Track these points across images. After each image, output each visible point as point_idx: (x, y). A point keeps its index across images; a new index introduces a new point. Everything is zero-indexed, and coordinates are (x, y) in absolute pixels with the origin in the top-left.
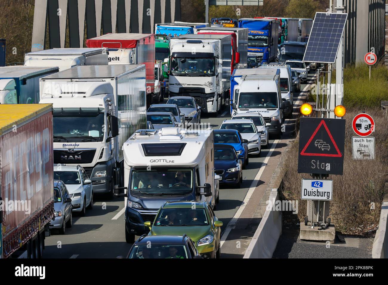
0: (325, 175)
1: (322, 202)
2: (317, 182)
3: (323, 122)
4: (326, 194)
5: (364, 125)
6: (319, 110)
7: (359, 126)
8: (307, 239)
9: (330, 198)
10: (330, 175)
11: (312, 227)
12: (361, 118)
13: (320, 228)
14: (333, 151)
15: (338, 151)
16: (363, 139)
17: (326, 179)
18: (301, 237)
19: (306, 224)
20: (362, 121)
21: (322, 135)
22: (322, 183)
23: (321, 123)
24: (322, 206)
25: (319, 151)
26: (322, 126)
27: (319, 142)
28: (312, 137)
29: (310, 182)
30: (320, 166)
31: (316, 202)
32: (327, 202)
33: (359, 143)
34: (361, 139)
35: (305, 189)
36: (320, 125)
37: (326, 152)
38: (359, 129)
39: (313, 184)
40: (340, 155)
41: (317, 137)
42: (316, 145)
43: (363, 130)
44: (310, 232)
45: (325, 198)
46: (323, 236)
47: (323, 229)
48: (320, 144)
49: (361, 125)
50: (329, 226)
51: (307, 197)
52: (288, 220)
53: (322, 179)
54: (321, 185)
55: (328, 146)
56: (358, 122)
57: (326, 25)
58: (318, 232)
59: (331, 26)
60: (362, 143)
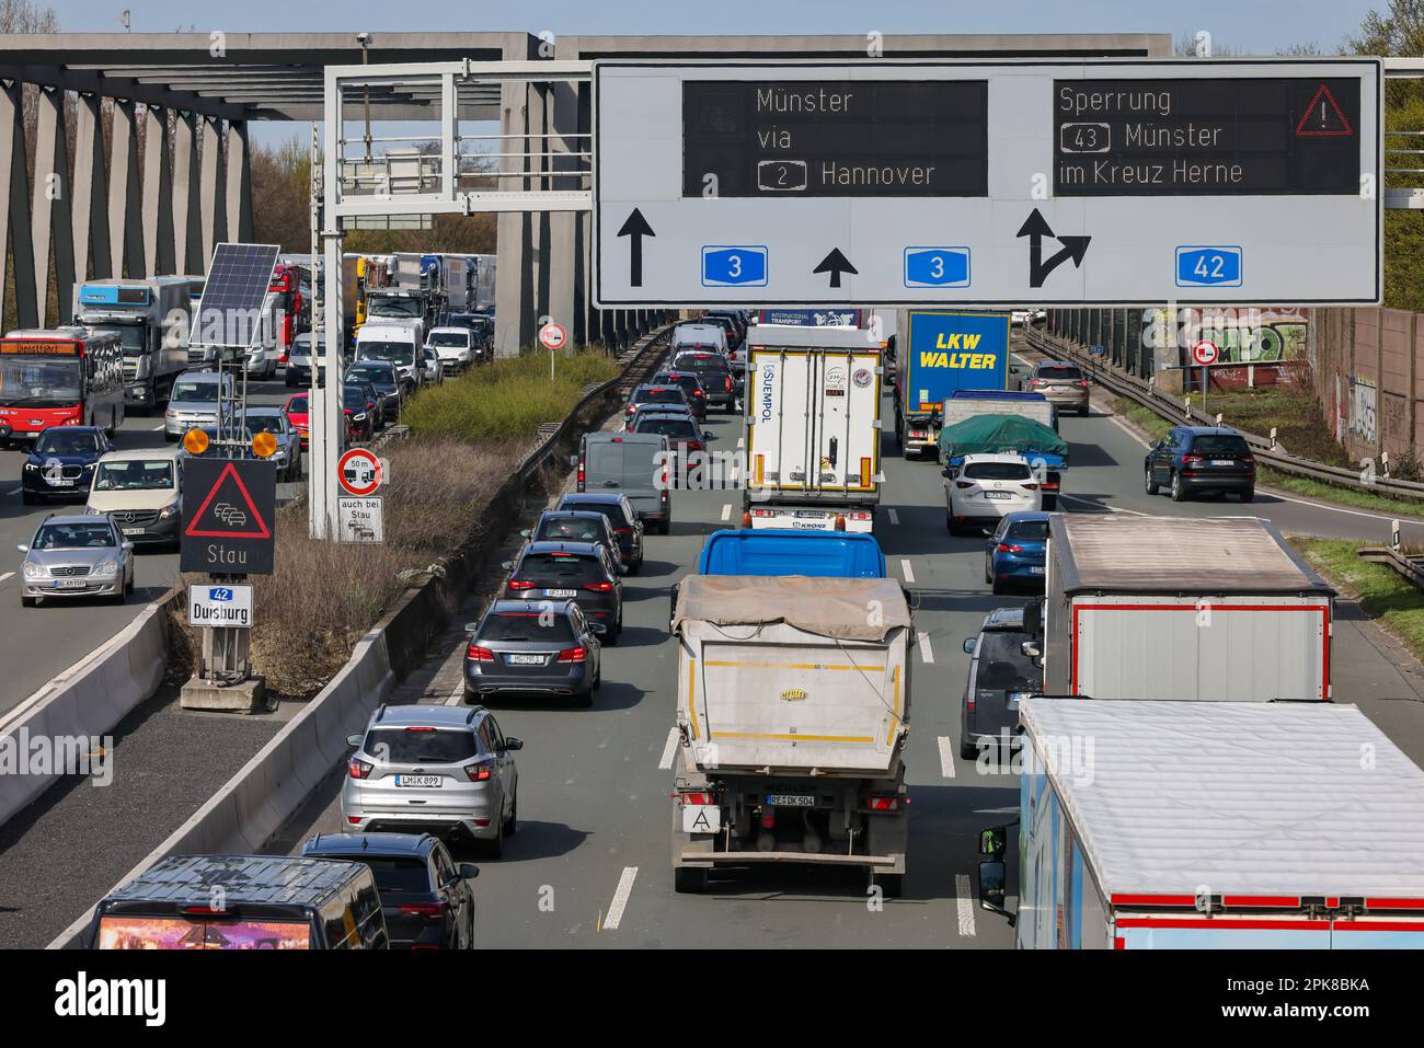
0: (238, 577)
1: (232, 630)
2: (221, 589)
3: (230, 467)
4: (239, 613)
5: (361, 472)
6: (224, 442)
7: (352, 474)
8: (195, 706)
9: (249, 623)
10: (249, 575)
11: (209, 682)
12: (355, 458)
13: (222, 683)
14: (251, 525)
15: (262, 525)
16: (360, 500)
17: (240, 583)
18: (183, 702)
19: (202, 677)
20: (356, 464)
21: (229, 494)
22: (230, 592)
23: (227, 469)
24: (231, 638)
25: (224, 526)
26: (230, 475)
27: (223, 507)
28: (209, 498)
29: (206, 589)
30: (225, 557)
31: (218, 631)
32: (243, 631)
33: (353, 509)
34: (356, 500)
35: (196, 605)
36: (224, 474)
37: (236, 527)
38: (350, 481)
39: (212, 595)
40: (266, 535)
41: (219, 497)
42: (217, 515)
43: (358, 484)
44: (200, 691)
45: (237, 622)
46: (229, 699)
47: (229, 685)
48: (226, 513)
49: (354, 472)
50: (249, 678)
51: (200, 621)
52: (176, 669)
53: (234, 584)
54: (230, 596)
55: (241, 515)
56: (348, 466)
57: (236, 270)
58: (217, 692)
59: (246, 270)
60: (358, 509)
